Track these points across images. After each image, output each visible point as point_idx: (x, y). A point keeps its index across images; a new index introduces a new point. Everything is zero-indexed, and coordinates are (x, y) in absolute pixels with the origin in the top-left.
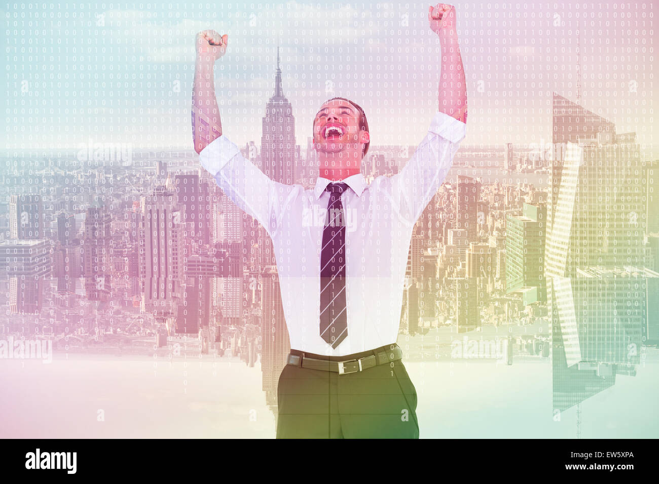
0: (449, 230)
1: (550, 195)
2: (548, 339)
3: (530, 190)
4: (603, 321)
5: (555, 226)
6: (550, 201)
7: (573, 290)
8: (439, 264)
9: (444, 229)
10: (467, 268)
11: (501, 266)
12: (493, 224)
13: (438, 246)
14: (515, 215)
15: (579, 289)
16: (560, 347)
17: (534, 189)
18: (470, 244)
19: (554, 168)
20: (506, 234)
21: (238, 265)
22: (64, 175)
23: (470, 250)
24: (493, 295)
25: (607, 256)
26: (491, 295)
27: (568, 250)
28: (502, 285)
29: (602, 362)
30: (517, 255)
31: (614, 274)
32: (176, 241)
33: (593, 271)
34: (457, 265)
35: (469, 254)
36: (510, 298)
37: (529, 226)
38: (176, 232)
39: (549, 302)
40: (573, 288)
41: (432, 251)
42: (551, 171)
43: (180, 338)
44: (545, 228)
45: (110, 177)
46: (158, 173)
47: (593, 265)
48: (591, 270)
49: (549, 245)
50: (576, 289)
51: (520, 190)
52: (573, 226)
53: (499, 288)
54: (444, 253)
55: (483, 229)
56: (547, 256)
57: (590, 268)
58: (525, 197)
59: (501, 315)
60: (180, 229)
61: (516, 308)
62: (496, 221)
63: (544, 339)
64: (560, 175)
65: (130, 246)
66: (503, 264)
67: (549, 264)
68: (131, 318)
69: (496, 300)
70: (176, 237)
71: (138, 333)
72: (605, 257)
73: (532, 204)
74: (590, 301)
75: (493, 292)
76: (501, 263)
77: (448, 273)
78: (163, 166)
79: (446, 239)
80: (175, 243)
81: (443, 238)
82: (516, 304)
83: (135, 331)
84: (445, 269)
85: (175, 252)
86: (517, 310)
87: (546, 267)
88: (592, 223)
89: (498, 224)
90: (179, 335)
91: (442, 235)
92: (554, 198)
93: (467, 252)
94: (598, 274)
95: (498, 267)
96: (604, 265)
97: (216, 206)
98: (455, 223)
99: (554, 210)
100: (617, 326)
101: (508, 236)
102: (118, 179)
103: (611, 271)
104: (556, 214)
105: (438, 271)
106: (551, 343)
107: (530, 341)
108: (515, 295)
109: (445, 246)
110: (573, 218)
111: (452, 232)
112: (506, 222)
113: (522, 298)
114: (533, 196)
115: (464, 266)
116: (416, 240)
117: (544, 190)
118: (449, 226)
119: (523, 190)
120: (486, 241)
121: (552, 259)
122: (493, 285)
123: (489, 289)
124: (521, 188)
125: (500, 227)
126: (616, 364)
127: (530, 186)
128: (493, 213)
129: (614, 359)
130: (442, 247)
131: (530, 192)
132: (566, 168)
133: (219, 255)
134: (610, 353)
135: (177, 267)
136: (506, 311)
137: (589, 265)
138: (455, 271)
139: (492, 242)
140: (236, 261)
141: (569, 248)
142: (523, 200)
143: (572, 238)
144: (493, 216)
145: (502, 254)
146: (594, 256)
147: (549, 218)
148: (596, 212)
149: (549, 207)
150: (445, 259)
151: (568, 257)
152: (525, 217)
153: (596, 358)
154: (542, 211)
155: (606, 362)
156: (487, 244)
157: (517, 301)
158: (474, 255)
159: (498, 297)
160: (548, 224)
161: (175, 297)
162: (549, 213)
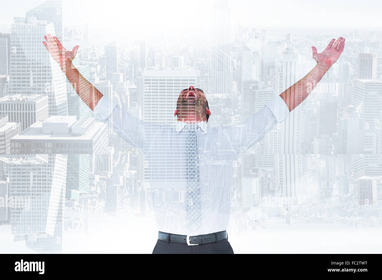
0: (122, 185)
1: (64, 205)
2: (65, 38)
3: (75, 208)
4: (33, 49)
5: (61, 188)
6: (64, 202)
7: (50, 66)
8: (128, 165)
9: (125, 186)
10: (112, 163)
11: (92, 164)
12: (96, 189)
13: (129, 176)
14: (84, 193)
15: (47, 67)
16: (58, 34)
17: (73, 209)
18: (110, 177)
19: (61, 221)
20: (89, 182)
21: (244, 165)
22: (345, 217)
23: (110, 173)
24: (96, 64)
25: (31, 170)
26: (98, 64)
27: (53, 174)
28: (91, 69)
29: (33, 25)
30: (83, 171)
31: (27, 160)
32: (280, 178)
33: (39, 161)
34: (117, 165)
35: (110, 171)
36: (87, 62)
37: (76, 188)
38: (280, 184)
39: (64, 60)
40: (50, 68)
41: (132, 173)
42: (63, 219)
43: (278, 39)
44: (66, 186)
45: (319, 215)
46: (291, 218)
47: (39, 165)
48: (40, 162)
49: (64, 176)
50: (48, 67)
51: (81, 208)
52: (51, 187)
53: (93, 68)
54: (125, 172)
55: (102, 186)
56: (65, 170)
57: (40, 163)
58: (78, 204)
59: (92, 52)
60: (278, 186)
61: (84, 56)
62: (95, 190)
63: (67, 38)
64: (58, 217)
65: (307, 176)
66: (91, 166)
67: (64, 165)
68: (306, 50)
69: (95, 61)
70: (280, 181)
71: (303, 42)
72: (32, 169)
73: (74, 200)
74: (40, 60)
75: (97, 65)
76: (92, 166)
77: (123, 160)
78: (288, 222)
79: (124, 180)
80: (281, 178)
81: (125, 180)
82: (83, 58)
83: (304, 43)
84: (125, 162)
85: (281, 172)
86: (83, 55)
87: (66, 164)
88: (39, 189)
89: (93, 189)
90: (279, 40)
91: (126, 182)
92: (61, 203)
93: (112, 172)
94: (36, 160)
95: (94, 164)
96: (33, 165)
97: (257, 199)
98: (118, 189)
99: (61, 197)
100: (25, 45)
101: (88, 182)
102: (314, 215)
103: (28, 161)
104: (60, 194)
105: (128, 161)
106: (63, 36)
107: (75, 37)
108: (84, 64)
109: (125, 176)
110: (50, 192)
111: (120, 184)
112: (89, 190)
113: (80, 62)
114: (73, 205)
115: (114, 165)
116: (141, 179)
117: (67, 208)
118: (122, 187)
119: (79, 208)
120: (101, 179)
121: (63, 168)
122: (96, 70)
123: (99, 68)
124: (80, 209)
125: (93, 186)
126: (25, 24)
127: (75, 210)
128: (97, 195)
129: (26, 27)
130: (126, 175)
131: (75, 207)
132: (54, 221)
133: (256, 171)
134: (29, 30)
135: (280, 163)
136: (89, 55)
137: (41, 165)
138: (119, 161)
139: (97, 177)
140: (246, 167)
141: (53, 175)
142: (79, 202)
143: (51, 180)
144: (97, 193)
145: (91, 171)
146: (38, 170)
147: (64, 192)
148: (37, 195)
149: (64, 198)
150: (125, 168)
151: (53, 169)
152: (79, 192)
153: (37, 27)
154: (68, 196)
155: (31, 25)
156: (100, 177)
157: (82, 61)
158: (108, 171)
159: (94, 63)
160: (65, 188)
161: (281, 62)
162: (64, 195)
